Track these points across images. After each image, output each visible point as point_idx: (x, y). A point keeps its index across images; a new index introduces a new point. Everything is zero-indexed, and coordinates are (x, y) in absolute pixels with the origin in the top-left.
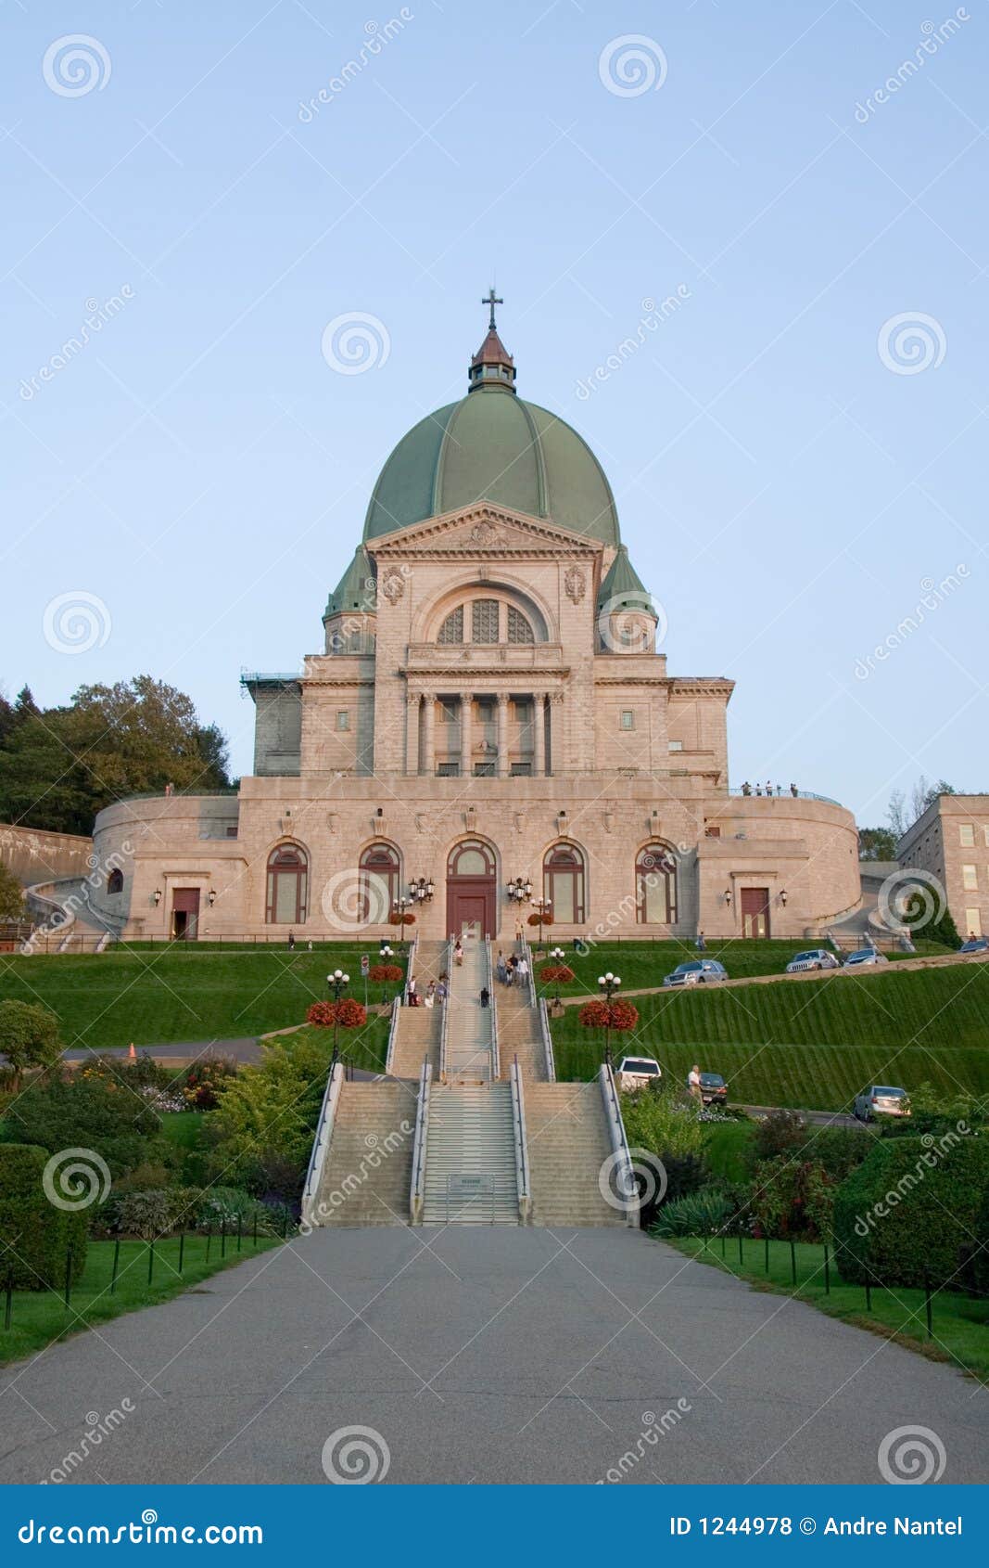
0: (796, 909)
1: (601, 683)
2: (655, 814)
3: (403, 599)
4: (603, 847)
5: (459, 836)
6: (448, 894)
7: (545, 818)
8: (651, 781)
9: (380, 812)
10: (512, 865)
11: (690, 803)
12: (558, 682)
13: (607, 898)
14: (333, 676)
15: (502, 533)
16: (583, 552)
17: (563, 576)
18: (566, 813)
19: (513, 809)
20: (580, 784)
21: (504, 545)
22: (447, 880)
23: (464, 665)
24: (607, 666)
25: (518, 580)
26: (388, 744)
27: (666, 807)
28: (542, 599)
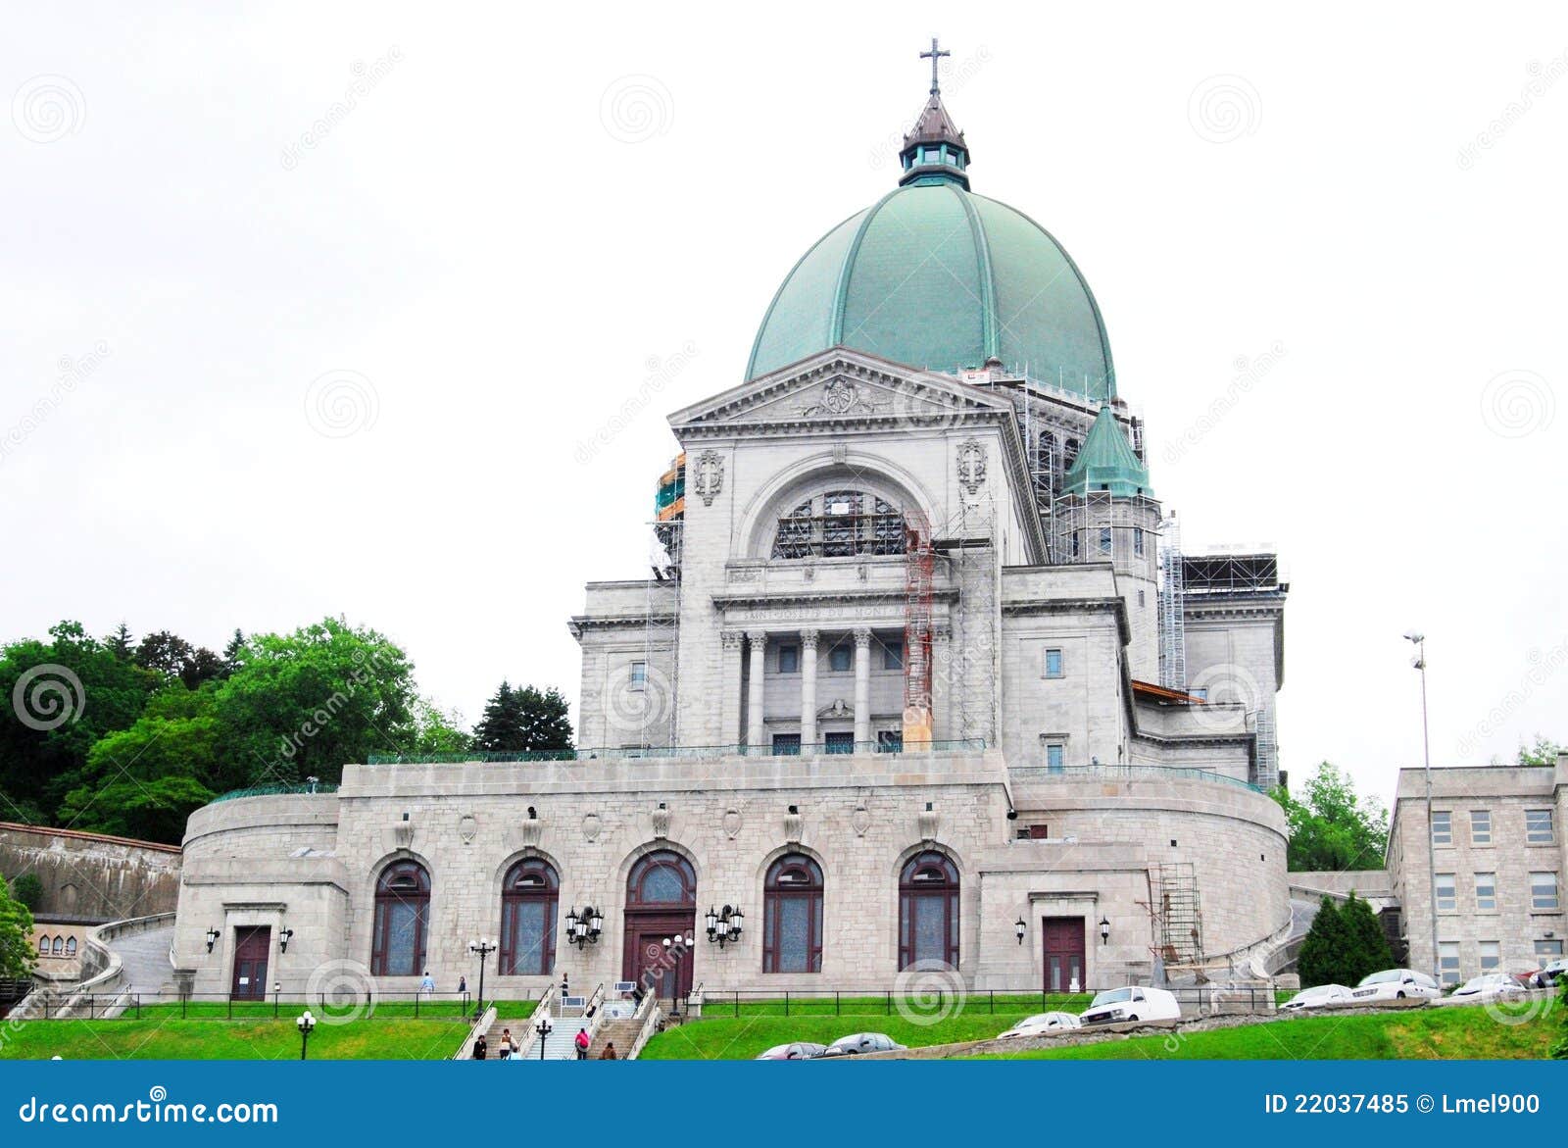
0: (1125, 948)
1: (1013, 610)
2: (929, 807)
3: (721, 495)
4: (851, 858)
5: (645, 845)
6: (626, 930)
7: (768, 818)
8: (925, 757)
9: (532, 812)
10: (718, 887)
11: (982, 790)
12: (945, 609)
13: (854, 934)
14: (625, 612)
15: (865, 394)
16: (980, 416)
17: (954, 453)
18: (799, 809)
19: (722, 804)
20: (820, 765)
21: (865, 411)
22: (625, 911)
23: (807, 589)
24: (1024, 584)
25: (887, 461)
26: (697, 707)
27: (946, 797)
28: (921, 487)
